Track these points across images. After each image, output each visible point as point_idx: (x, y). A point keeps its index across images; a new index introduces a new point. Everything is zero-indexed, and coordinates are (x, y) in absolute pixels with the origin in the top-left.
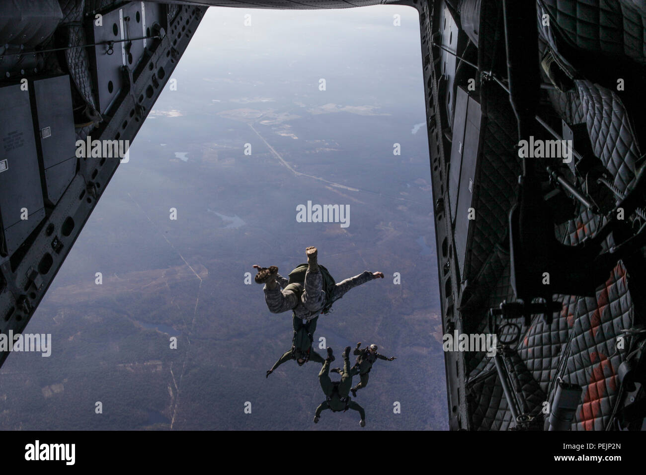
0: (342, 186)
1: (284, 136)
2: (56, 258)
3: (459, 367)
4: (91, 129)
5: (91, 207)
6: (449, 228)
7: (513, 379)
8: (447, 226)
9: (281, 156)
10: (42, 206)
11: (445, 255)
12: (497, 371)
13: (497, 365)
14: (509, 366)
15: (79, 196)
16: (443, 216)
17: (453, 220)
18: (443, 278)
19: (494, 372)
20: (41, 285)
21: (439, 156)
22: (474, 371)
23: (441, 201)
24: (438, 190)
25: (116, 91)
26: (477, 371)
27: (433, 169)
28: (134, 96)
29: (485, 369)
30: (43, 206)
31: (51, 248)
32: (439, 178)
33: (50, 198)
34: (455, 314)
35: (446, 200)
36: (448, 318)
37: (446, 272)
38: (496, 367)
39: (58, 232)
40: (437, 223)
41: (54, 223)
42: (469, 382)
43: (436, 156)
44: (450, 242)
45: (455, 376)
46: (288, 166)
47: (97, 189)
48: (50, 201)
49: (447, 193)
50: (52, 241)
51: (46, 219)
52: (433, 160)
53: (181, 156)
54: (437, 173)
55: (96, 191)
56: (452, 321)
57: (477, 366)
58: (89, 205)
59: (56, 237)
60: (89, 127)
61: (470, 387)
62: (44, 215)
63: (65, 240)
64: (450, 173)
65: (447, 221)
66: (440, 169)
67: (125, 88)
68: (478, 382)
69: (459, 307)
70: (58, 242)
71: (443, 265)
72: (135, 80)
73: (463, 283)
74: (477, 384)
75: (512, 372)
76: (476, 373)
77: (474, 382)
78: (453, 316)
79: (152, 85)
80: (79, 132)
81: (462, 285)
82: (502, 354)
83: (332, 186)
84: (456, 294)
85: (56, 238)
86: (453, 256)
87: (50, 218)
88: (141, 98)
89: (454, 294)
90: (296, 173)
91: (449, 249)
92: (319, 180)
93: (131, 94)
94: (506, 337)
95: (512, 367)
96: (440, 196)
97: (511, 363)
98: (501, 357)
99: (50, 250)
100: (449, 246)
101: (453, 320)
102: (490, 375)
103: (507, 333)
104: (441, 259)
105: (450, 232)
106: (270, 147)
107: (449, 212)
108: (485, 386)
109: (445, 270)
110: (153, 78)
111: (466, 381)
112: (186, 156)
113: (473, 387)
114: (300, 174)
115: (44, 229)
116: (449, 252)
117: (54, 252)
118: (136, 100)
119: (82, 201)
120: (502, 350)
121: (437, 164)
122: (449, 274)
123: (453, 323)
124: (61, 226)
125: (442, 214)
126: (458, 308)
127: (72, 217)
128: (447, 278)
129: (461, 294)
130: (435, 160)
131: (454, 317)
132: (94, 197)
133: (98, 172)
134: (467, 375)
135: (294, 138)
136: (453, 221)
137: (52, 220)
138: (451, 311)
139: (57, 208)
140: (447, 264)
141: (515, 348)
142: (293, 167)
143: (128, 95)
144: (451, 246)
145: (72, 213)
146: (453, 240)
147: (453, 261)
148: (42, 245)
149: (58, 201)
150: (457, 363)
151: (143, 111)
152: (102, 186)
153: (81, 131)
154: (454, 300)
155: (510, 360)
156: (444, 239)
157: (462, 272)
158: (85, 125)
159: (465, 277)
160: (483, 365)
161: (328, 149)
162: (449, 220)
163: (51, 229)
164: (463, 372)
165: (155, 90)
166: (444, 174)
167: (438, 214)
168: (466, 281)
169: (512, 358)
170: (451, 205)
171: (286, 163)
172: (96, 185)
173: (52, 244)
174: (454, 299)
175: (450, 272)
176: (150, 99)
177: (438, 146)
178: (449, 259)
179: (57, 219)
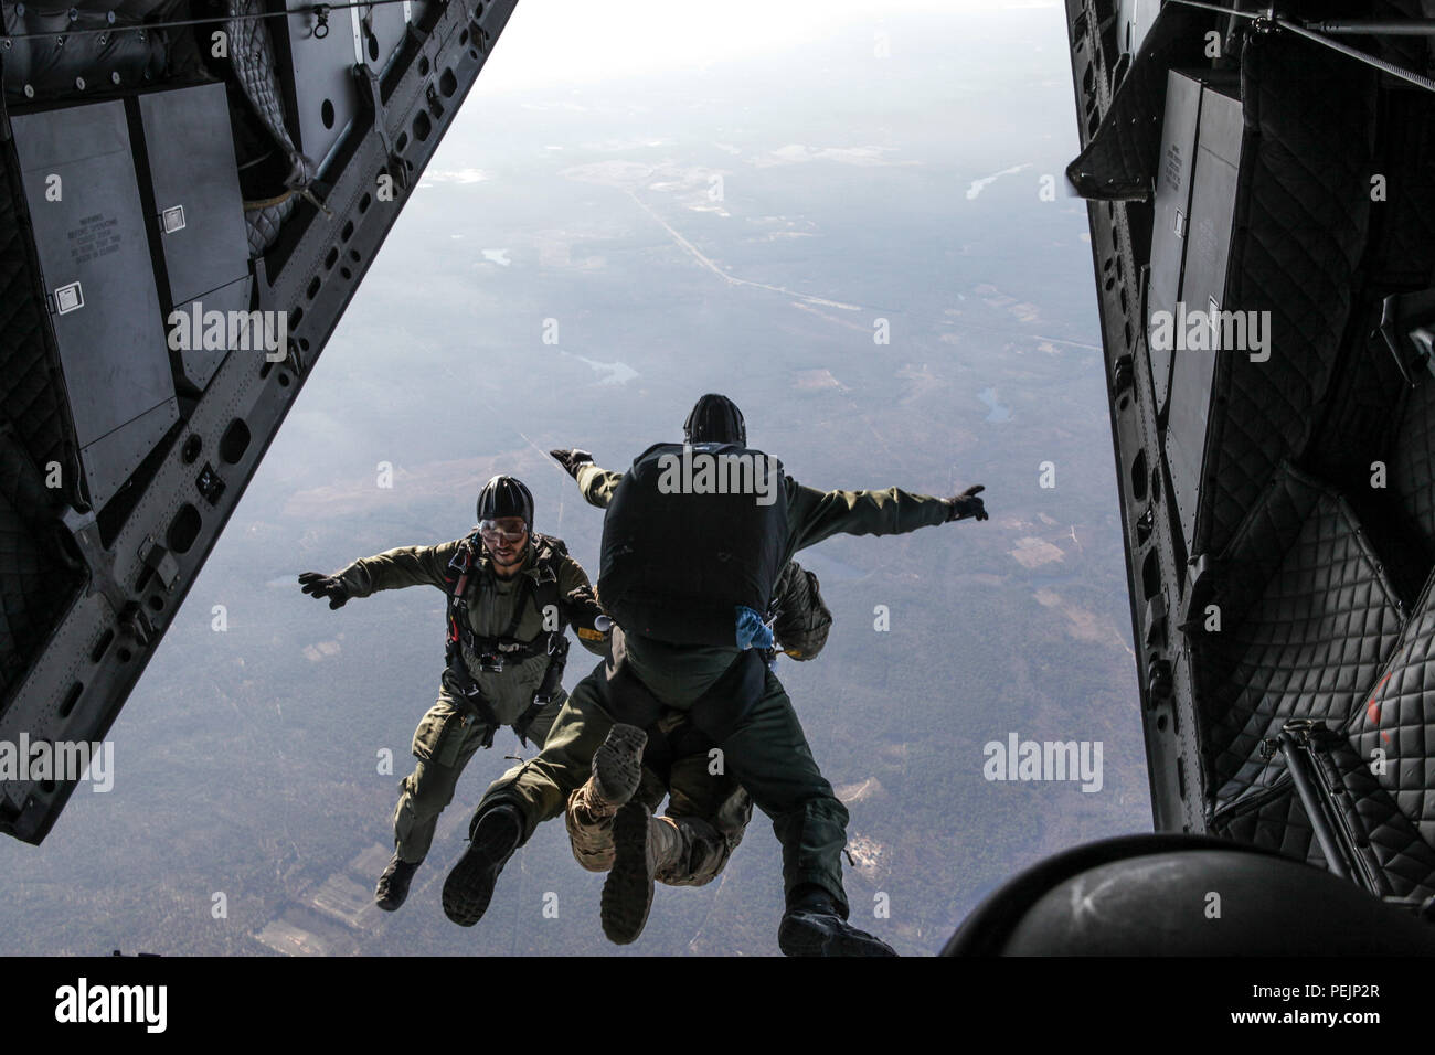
0: (825, 302)
1: (701, 212)
2: (207, 515)
3: (1186, 775)
4: (285, 213)
5: (289, 396)
6: (1151, 426)
7: (1343, 810)
8: (1144, 422)
9: (698, 249)
10: (172, 392)
11: (1140, 493)
12: (1294, 785)
13: (1293, 769)
14: (1330, 775)
15: (259, 369)
16: (1132, 398)
17: (1160, 406)
18: (1135, 551)
19: (1285, 790)
20: (175, 578)
21: (1116, 254)
22: (1229, 785)
23: (1127, 363)
24: (1118, 335)
25: (342, 124)
26: (1238, 785)
27: (1104, 287)
28: (385, 134)
29: (1259, 780)
30: (174, 394)
31: (197, 492)
32: (1117, 308)
33: (188, 374)
34: (1170, 641)
35: (1141, 359)
36: (1153, 650)
37: (1143, 535)
38: (1290, 776)
39: (211, 454)
40: (1117, 416)
41: (200, 434)
42: (1216, 814)
43: (1111, 254)
44: (1153, 460)
45: (1175, 796)
46: (715, 269)
47: (302, 353)
48: (190, 383)
49: (1142, 341)
50: (197, 475)
51: (182, 423)
52: (1102, 267)
53: (496, 256)
54: (1113, 295)
55: (298, 359)
56: (1162, 658)
57: (1235, 773)
58: (285, 392)
59: (208, 465)
60: (278, 209)
61: (1221, 827)
62: (177, 414)
63: (229, 474)
64: (1150, 291)
65: (1142, 411)
66: (1121, 285)
67: (363, 117)
68: (1240, 815)
69: (1184, 622)
70: (213, 477)
71: (1137, 520)
72: (385, 100)
73: (1195, 562)
74: (1238, 819)
75: (1337, 791)
76: (1232, 792)
77: (1230, 814)
78: (1166, 646)
79: (427, 110)
80: (256, 220)
81: (1191, 568)
82: (1308, 744)
83: (804, 303)
84: (1174, 590)
85: (207, 468)
86: (1163, 496)
87: (191, 422)
88: (402, 143)
89: (1167, 589)
90: (730, 279)
91: (1150, 479)
92: (780, 293)
93: (377, 131)
94: (1314, 698)
95: (1338, 779)
96: (1122, 351)
97: (1334, 769)
98: (1305, 751)
99: (193, 497)
100: (1150, 472)
101: (1167, 656)
102: (1274, 798)
103: (1314, 687)
104: (1131, 506)
105: (1153, 436)
106: (675, 233)
107: (1149, 387)
108: (1259, 824)
109: (1139, 529)
110: (428, 95)
111: (1208, 810)
112: (505, 256)
113: (1229, 826)
114: (739, 282)
115: (177, 448)
116: (1150, 485)
117: (204, 501)
118: (390, 146)
119: (265, 381)
120: (1305, 732)
121: (1112, 272)
122: (1152, 541)
123: (1167, 663)
124: (218, 441)
125: (1129, 393)
126: (1179, 624)
127: (244, 419)
128: (1146, 552)
129: (1189, 591)
130: (1109, 264)
131: (1170, 648)
132: (295, 373)
133: (305, 314)
134: (1211, 796)
135: (723, 215)
136: (1159, 411)
137: (195, 426)
138: (1159, 634)
139: (207, 397)
140: (1145, 516)
141: (1340, 727)
142: (724, 270)
143: (370, 132)
144: (1156, 470)
145: (243, 410)
146: (1163, 455)
147: (1162, 510)
148: (174, 486)
149: (207, 381)
150: (1180, 762)
151: (408, 172)
152: (313, 348)
153: (260, 218)
154: (1169, 606)
155: (1331, 761)
156: (1136, 454)
157: (1188, 534)
158: (269, 201)
159: (1198, 548)
160: (1254, 768)
161: (792, 234)
162: (1148, 407)
163: (194, 447)
164: (1199, 787)
165: (434, 122)
166: (1132, 295)
167: (1119, 394)
168: (1202, 558)
169: (1334, 756)
170: (1153, 369)
171: (710, 263)
172: (298, 344)
173: (199, 483)
174: (1167, 601)
175: (1155, 534)
176: (423, 144)
177: (1115, 228)
178: (1151, 504)
179: (209, 423)
